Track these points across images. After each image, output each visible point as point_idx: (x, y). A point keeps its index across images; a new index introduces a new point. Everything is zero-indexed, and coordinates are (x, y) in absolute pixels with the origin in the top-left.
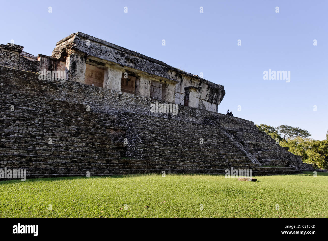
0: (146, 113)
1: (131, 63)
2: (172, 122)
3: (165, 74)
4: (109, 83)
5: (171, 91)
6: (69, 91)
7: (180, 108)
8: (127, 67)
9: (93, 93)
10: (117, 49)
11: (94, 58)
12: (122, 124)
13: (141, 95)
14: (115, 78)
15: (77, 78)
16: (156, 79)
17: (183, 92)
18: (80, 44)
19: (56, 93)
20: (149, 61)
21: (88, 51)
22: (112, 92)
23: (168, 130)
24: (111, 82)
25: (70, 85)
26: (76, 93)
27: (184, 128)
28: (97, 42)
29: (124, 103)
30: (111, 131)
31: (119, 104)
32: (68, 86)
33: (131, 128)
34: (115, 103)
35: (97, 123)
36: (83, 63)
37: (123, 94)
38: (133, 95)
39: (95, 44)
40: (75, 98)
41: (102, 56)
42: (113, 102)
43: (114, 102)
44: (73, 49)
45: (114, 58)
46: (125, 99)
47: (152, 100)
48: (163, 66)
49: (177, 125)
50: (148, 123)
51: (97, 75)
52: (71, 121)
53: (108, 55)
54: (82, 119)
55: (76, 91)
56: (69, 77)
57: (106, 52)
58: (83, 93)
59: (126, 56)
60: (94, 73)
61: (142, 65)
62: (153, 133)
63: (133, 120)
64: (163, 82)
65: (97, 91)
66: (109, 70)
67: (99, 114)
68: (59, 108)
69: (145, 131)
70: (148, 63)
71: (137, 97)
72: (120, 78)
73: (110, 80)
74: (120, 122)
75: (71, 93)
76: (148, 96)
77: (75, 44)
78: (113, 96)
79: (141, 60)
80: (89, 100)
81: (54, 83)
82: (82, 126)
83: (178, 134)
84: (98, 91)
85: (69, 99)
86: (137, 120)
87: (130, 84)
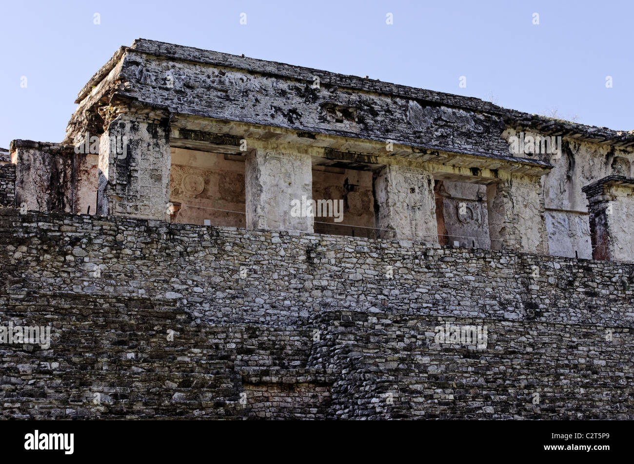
0: (425, 305)
1: (345, 122)
2: (535, 333)
3: (491, 143)
4: (263, 209)
5: (526, 206)
6: (109, 256)
7: (574, 271)
8: (326, 136)
9: (201, 254)
10: (286, 78)
11: (196, 121)
12: (317, 359)
13: (398, 236)
14: (287, 184)
15: (139, 204)
16: (454, 166)
17: (582, 203)
18: (145, 79)
19: (62, 267)
20: (418, 100)
21: (176, 101)
22: (276, 240)
23: (514, 369)
24: (273, 203)
25: (111, 232)
26: (136, 258)
27: (590, 350)
28: (207, 64)
29: (331, 276)
30: (267, 391)
31: (308, 284)
32: (104, 236)
33: (350, 371)
34: (293, 281)
35: (201, 365)
36: (157, 145)
37: (324, 243)
38: (363, 243)
39: (202, 73)
40: (134, 278)
41: (229, 111)
42: (286, 278)
43: (288, 276)
44: (118, 100)
45: (278, 109)
46: (333, 261)
47: (447, 252)
48: (481, 112)
49: (561, 340)
50: (424, 344)
51: (227, 186)
52: (93, 368)
53: (250, 104)
54: (140, 355)
55: (138, 253)
56: (111, 205)
57: (246, 93)
58: (162, 256)
59: (324, 98)
60: (214, 179)
61: (393, 120)
62: (444, 387)
63: (357, 340)
64: (486, 174)
65: (219, 242)
66: (260, 160)
67: (220, 330)
68: (55, 323)
69: (406, 381)
70: (415, 111)
71: (383, 249)
72: (307, 183)
73: (269, 196)
74: (310, 354)
75: (118, 262)
76: (428, 239)
77: (126, 84)
78: (282, 253)
79: (387, 105)
80: (190, 282)
81: (54, 231)
82: (137, 384)
83: (564, 382)
84: (223, 243)
85: (112, 285)
86: (377, 338)
87: (359, 205)
